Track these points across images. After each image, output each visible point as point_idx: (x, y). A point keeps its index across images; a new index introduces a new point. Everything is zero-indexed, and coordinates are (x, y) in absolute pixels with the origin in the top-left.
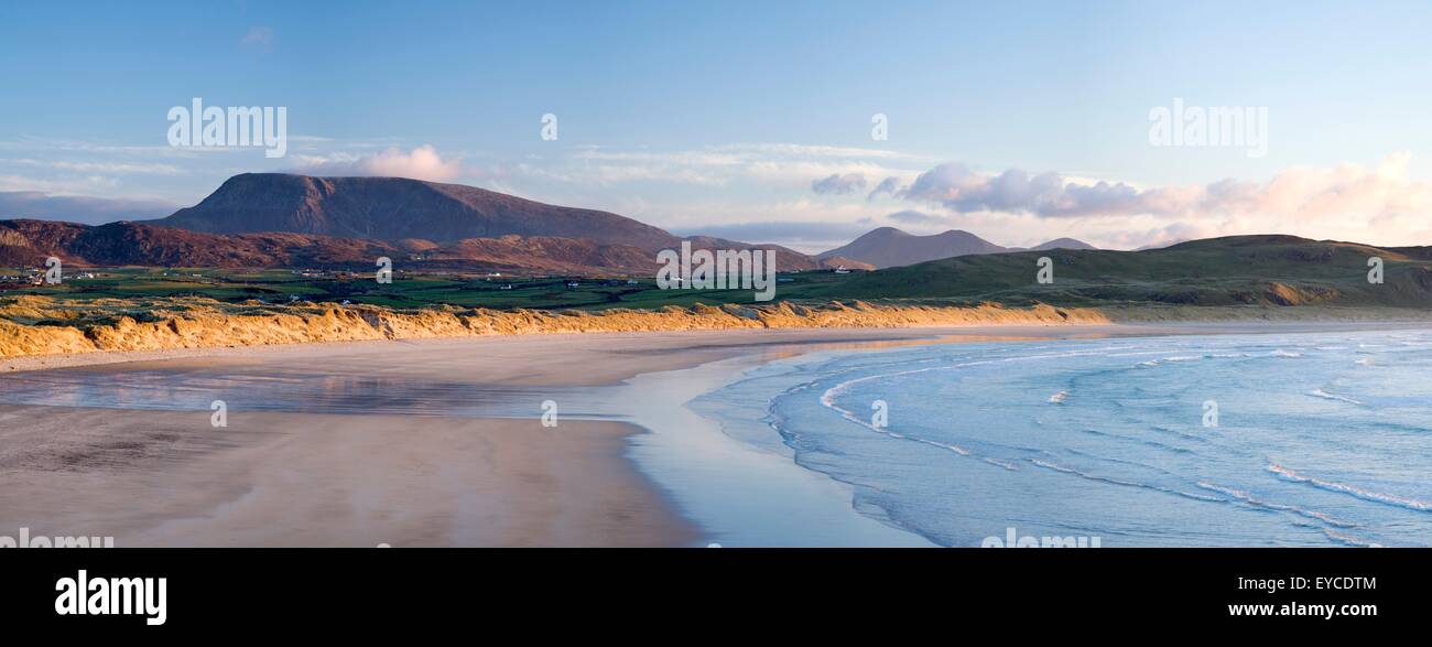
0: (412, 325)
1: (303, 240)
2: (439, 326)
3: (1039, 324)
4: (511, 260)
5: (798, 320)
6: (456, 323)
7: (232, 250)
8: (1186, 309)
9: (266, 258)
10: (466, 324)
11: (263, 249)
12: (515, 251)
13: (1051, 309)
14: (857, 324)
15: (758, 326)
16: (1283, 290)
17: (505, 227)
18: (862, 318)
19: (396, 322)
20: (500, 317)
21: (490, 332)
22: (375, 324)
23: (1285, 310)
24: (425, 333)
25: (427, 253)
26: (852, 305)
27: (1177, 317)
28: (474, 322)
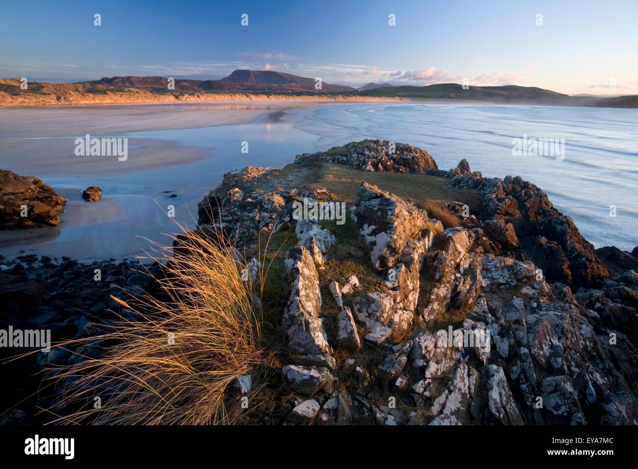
0: (256, 97)
1: (250, 84)
2: (262, 98)
3: (395, 101)
4: (293, 89)
5: (343, 99)
6: (266, 97)
7: (234, 86)
8: (428, 99)
9: (242, 88)
10: (269, 97)
11: (241, 86)
12: (294, 87)
13: (398, 98)
14: (356, 100)
15: (334, 100)
16: (451, 95)
17: (293, 81)
18: (357, 99)
19: (252, 96)
20: (277, 96)
21: (274, 99)
22: (248, 97)
23: (451, 100)
24: (259, 99)
25: (276, 87)
26: (355, 96)
27: (426, 100)
28: (270, 97)
